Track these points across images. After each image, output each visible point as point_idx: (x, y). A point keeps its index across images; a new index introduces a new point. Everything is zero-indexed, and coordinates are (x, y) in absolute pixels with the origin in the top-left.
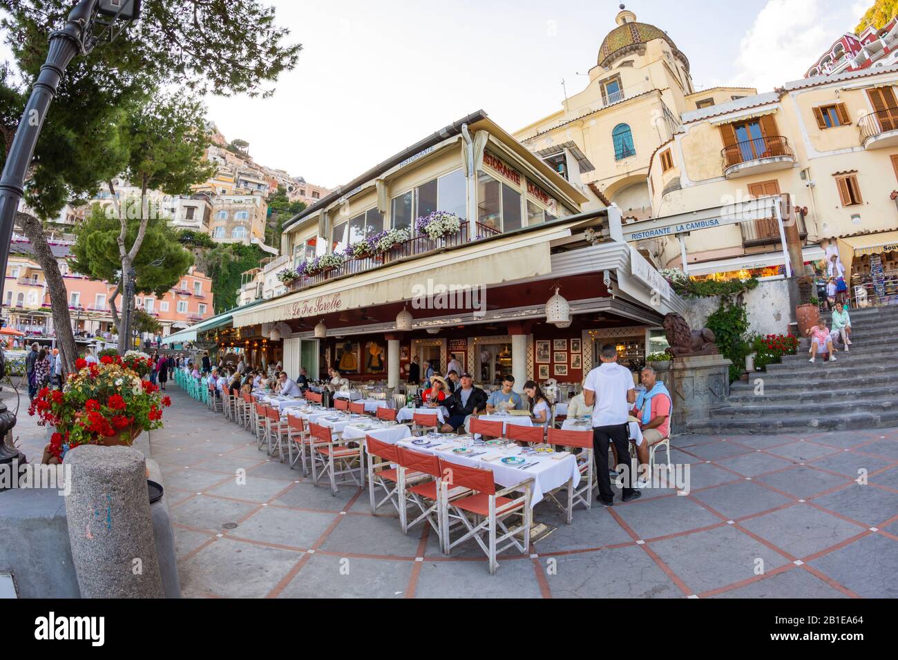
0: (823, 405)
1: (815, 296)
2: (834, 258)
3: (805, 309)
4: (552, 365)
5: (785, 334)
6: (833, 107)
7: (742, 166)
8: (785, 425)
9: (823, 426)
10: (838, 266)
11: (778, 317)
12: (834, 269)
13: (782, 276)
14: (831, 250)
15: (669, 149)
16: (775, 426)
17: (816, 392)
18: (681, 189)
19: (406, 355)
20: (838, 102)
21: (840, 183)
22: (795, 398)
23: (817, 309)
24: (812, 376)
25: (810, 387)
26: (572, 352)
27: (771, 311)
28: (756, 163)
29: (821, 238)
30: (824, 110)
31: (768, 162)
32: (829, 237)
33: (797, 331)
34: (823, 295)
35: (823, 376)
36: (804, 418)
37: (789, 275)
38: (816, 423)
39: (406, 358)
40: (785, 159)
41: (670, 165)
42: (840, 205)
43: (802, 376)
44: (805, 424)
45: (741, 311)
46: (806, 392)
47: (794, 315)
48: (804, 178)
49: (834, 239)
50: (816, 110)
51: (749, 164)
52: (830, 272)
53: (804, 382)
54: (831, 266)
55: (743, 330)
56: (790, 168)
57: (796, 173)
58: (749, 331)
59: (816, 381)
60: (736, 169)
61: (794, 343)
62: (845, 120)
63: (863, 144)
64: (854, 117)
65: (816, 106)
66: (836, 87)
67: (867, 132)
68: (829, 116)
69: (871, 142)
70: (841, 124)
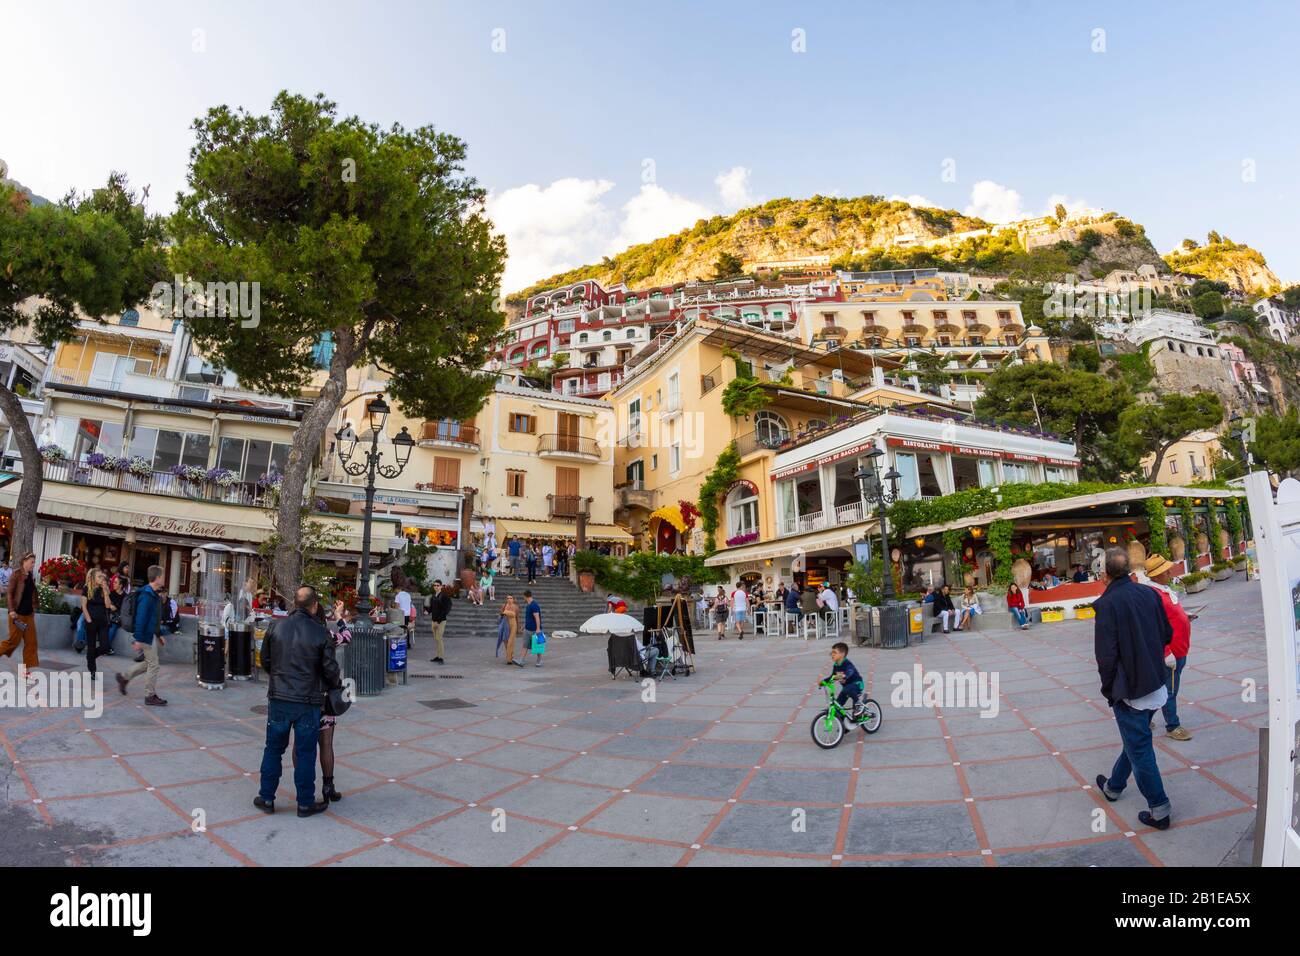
0: (478, 625)
1: (474, 564)
2: (490, 534)
3: (467, 572)
5: (452, 586)
6: (527, 416)
7: (436, 443)
8: (457, 633)
9: (477, 634)
10: (493, 540)
11: (448, 574)
12: (489, 542)
13: (454, 548)
14: (489, 527)
16: (453, 634)
17: (472, 619)
19: (113, 556)
20: (532, 414)
21: (510, 477)
22: (462, 621)
23: (474, 573)
24: (470, 611)
25: (469, 617)
27: (444, 569)
28: (449, 444)
29: (483, 515)
30: (519, 416)
31: (459, 446)
32: (490, 516)
33: (459, 584)
34: (479, 563)
35: (476, 612)
36: (467, 630)
37: (459, 548)
38: (474, 632)
39: (114, 560)
40: (472, 448)
42: (505, 493)
43: (464, 611)
44: (468, 633)
45: (425, 566)
46: (467, 619)
47: (458, 574)
48: (483, 464)
49: (494, 518)
50: (512, 415)
51: (442, 443)
52: (486, 543)
53: (466, 613)
54: (487, 539)
55: (424, 579)
56: (474, 453)
57: (478, 458)
58: (427, 580)
59: (473, 614)
60: (430, 443)
61: (457, 592)
62: (532, 430)
63: (539, 452)
64: (540, 431)
65: (514, 411)
66: (536, 402)
67: (545, 445)
68: (520, 423)
69: (545, 454)
70: (528, 432)
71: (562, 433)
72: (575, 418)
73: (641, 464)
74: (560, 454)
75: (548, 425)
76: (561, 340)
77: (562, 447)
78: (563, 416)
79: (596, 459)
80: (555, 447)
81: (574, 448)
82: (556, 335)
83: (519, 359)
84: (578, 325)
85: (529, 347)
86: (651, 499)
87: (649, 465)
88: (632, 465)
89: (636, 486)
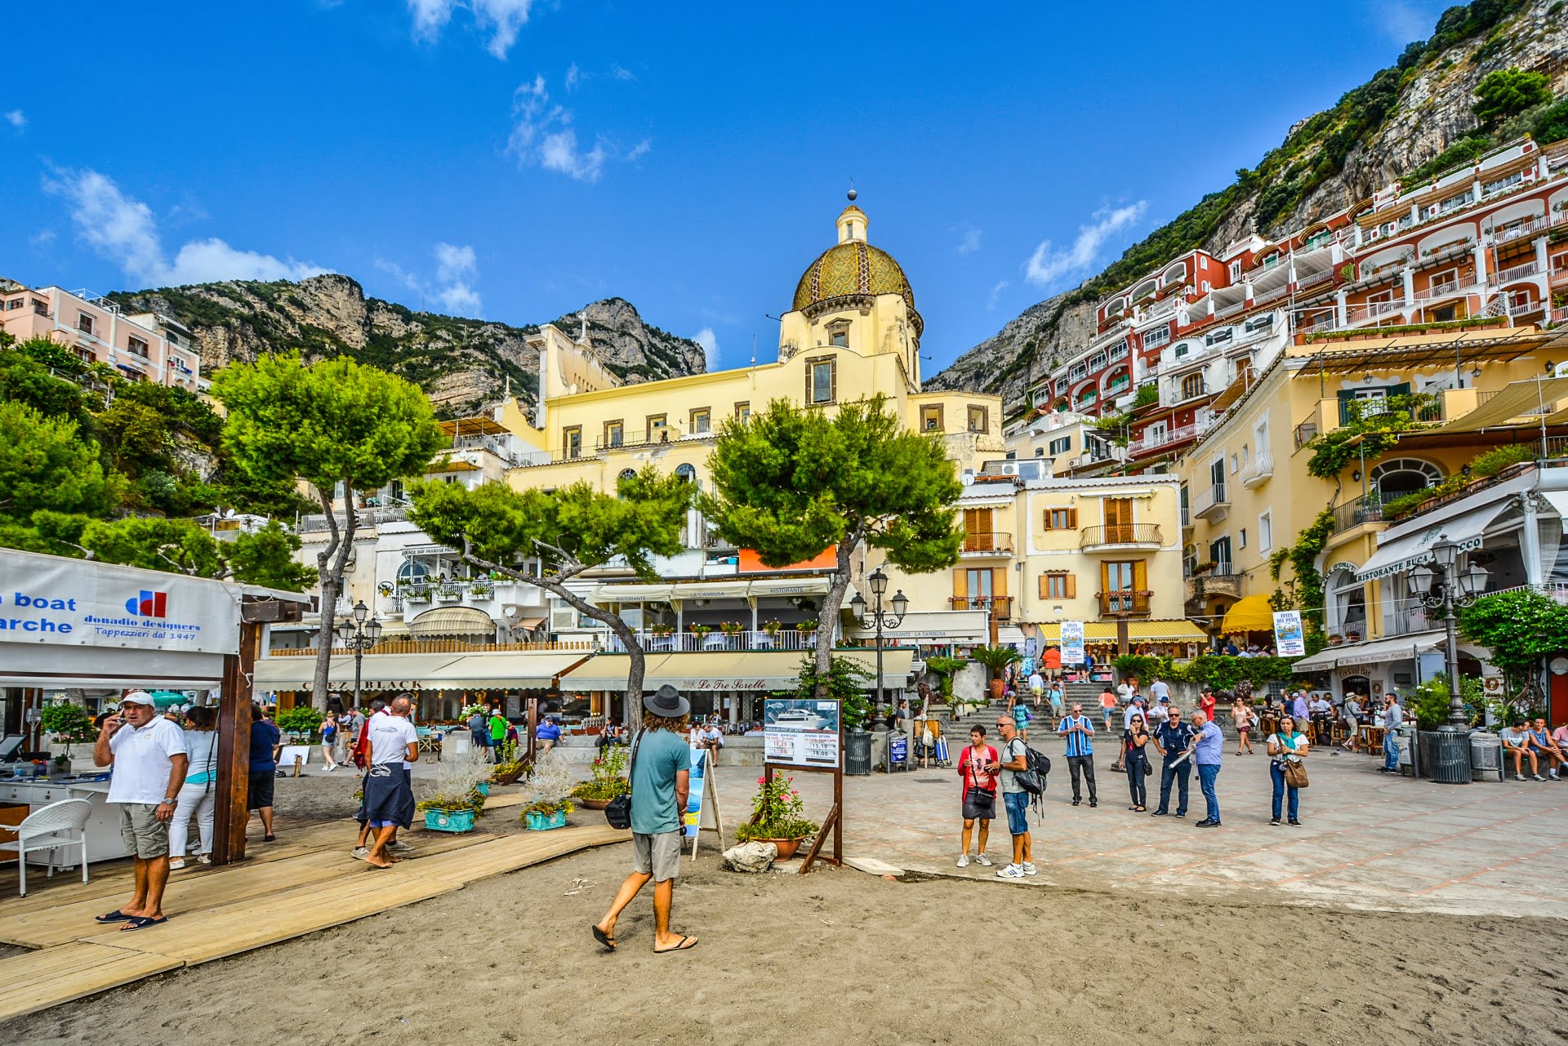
6: (1066, 510)
7: (964, 556)
20: (1071, 507)
28: (978, 554)
30: (1055, 511)
31: (988, 555)
32: (1030, 622)
40: (1004, 554)
47: (988, 686)
48: (1018, 570)
49: (1034, 624)
50: (1047, 513)
51: (970, 555)
56: (1007, 559)
57: (1013, 564)
62: (1072, 523)
63: (1082, 548)
64: (1082, 523)
65: (1048, 508)
66: (1075, 494)
67: (1088, 540)
68: (1059, 519)
69: (1090, 549)
70: (1067, 528)
71: (1111, 520)
72: (1126, 502)
73: (1227, 540)
74: (1107, 547)
75: (1093, 516)
76: (1148, 360)
77: (1111, 538)
78: (1110, 501)
79: (1157, 547)
80: (1103, 540)
81: (1128, 539)
82: (1141, 354)
83: (1091, 401)
84: (1174, 331)
85: (1103, 382)
86: (1238, 585)
87: (1236, 542)
88: (1217, 543)
89: (1220, 570)
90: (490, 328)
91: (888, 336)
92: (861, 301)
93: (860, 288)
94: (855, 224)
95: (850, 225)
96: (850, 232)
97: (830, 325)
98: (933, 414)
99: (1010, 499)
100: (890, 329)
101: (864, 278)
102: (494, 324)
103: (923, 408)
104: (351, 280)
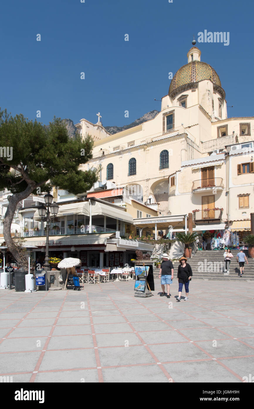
4: (114, 261)
6: (249, 164)
15: (174, 176)
18: (175, 196)
20: (251, 162)
26: (121, 257)
28: (205, 189)
32: (230, 220)
41: (174, 184)
42: (238, 208)
48: (226, 195)
49: (232, 221)
51: (201, 189)
62: (252, 169)
65: (239, 164)
70: (250, 173)
90: (112, 128)
91: (203, 99)
92: (193, 86)
93: (192, 80)
94: (194, 55)
95: (192, 56)
96: (192, 58)
97: (179, 99)
98: (224, 130)
99: (222, 162)
100: (204, 95)
101: (194, 76)
102: (113, 127)
103: (219, 128)
104: (70, 120)
